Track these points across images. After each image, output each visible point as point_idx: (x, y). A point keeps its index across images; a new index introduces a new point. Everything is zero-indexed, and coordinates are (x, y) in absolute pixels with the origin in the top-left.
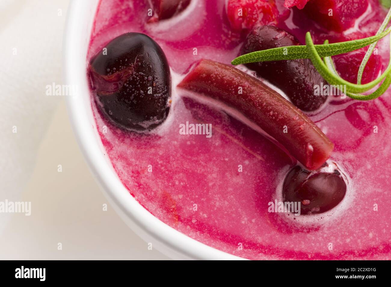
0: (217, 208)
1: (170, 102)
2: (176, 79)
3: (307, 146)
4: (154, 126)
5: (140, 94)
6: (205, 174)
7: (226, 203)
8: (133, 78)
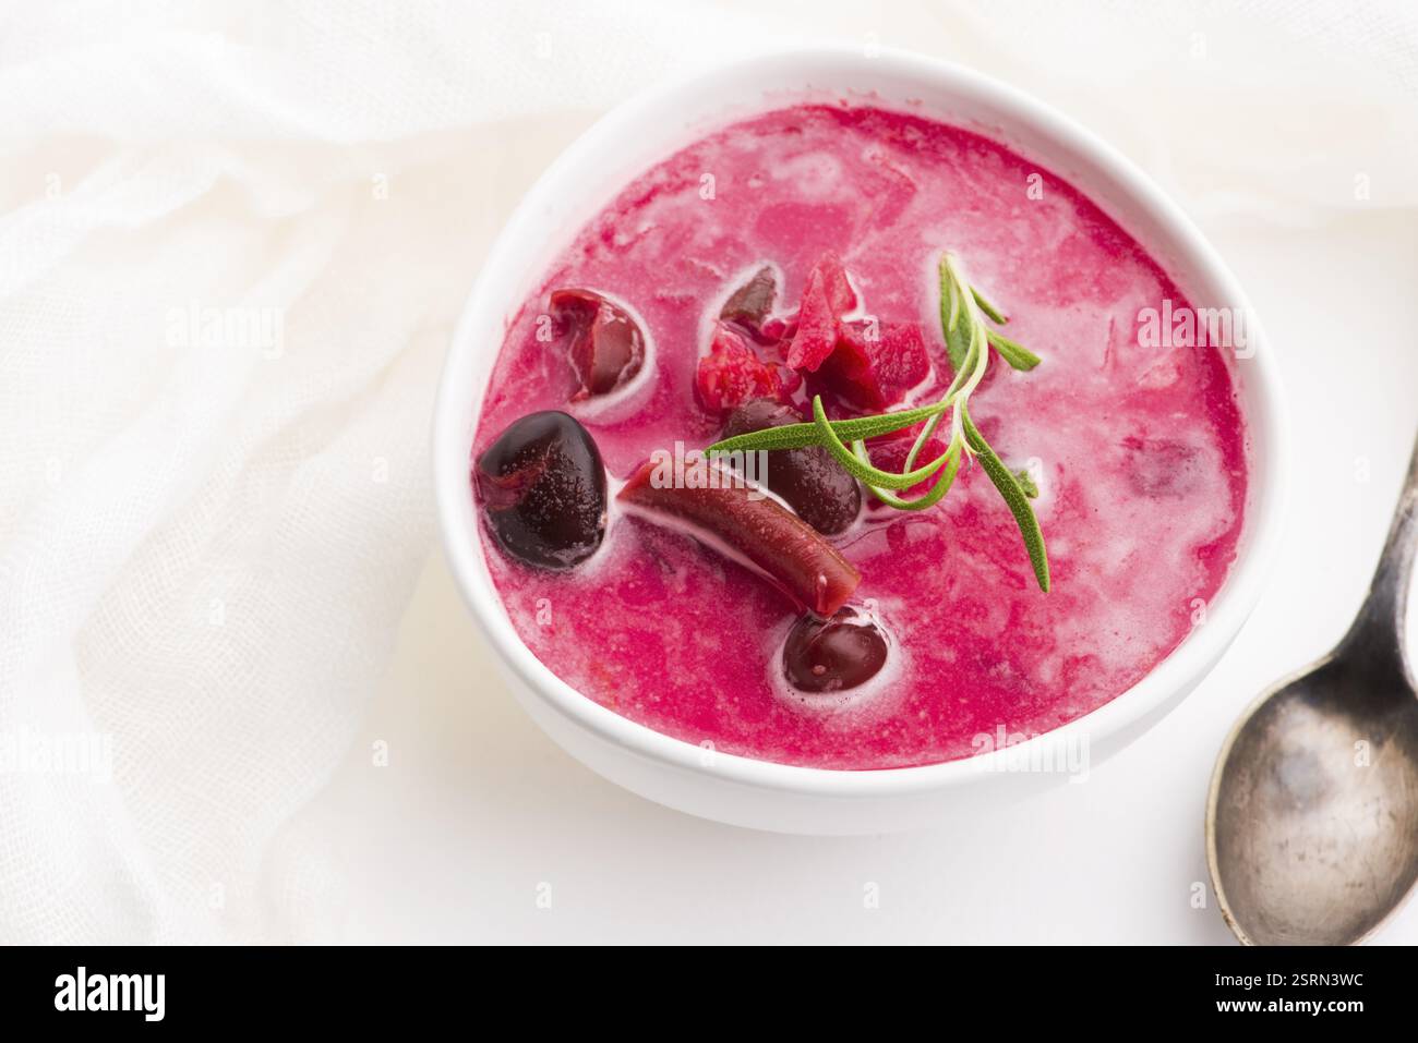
0: (679, 687)
1: (606, 520)
2: (615, 486)
3: (817, 578)
4: (580, 559)
5: (556, 505)
6: (660, 634)
7: (694, 677)
8: (545, 479)
